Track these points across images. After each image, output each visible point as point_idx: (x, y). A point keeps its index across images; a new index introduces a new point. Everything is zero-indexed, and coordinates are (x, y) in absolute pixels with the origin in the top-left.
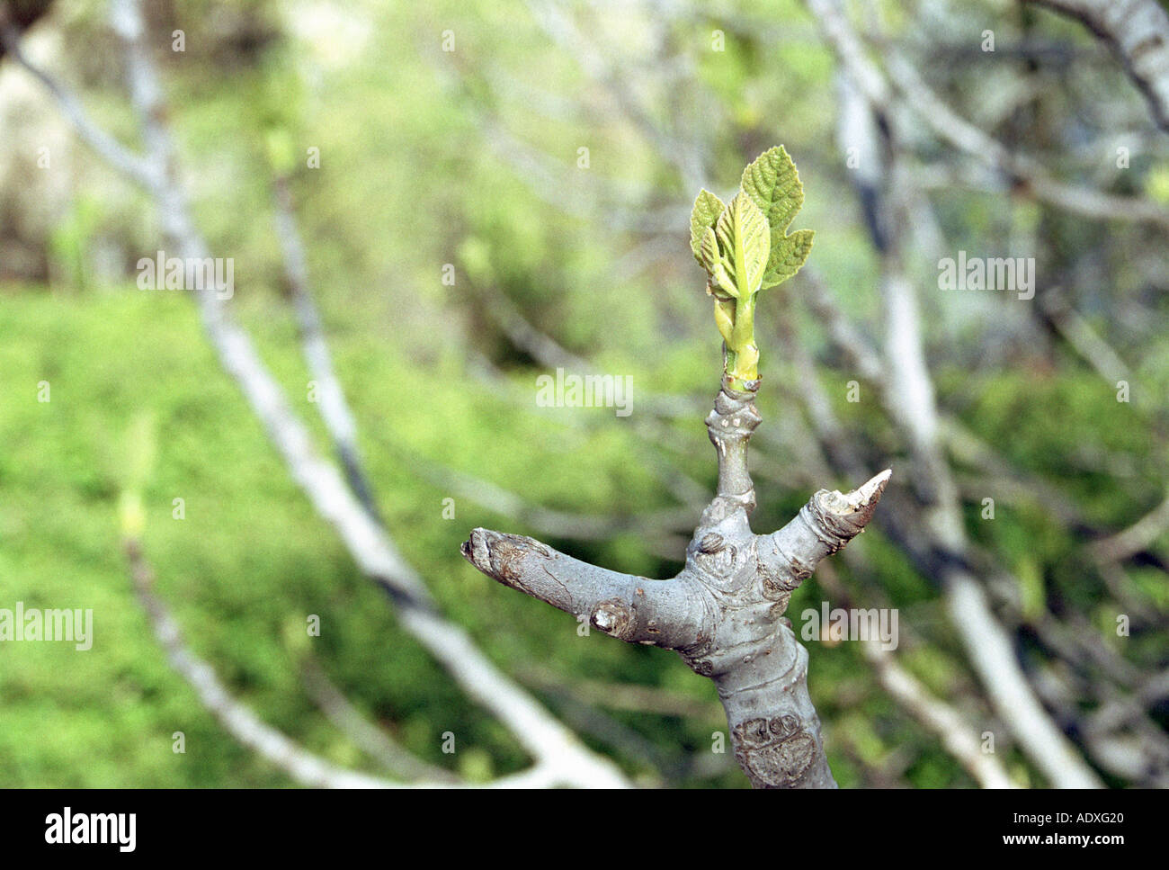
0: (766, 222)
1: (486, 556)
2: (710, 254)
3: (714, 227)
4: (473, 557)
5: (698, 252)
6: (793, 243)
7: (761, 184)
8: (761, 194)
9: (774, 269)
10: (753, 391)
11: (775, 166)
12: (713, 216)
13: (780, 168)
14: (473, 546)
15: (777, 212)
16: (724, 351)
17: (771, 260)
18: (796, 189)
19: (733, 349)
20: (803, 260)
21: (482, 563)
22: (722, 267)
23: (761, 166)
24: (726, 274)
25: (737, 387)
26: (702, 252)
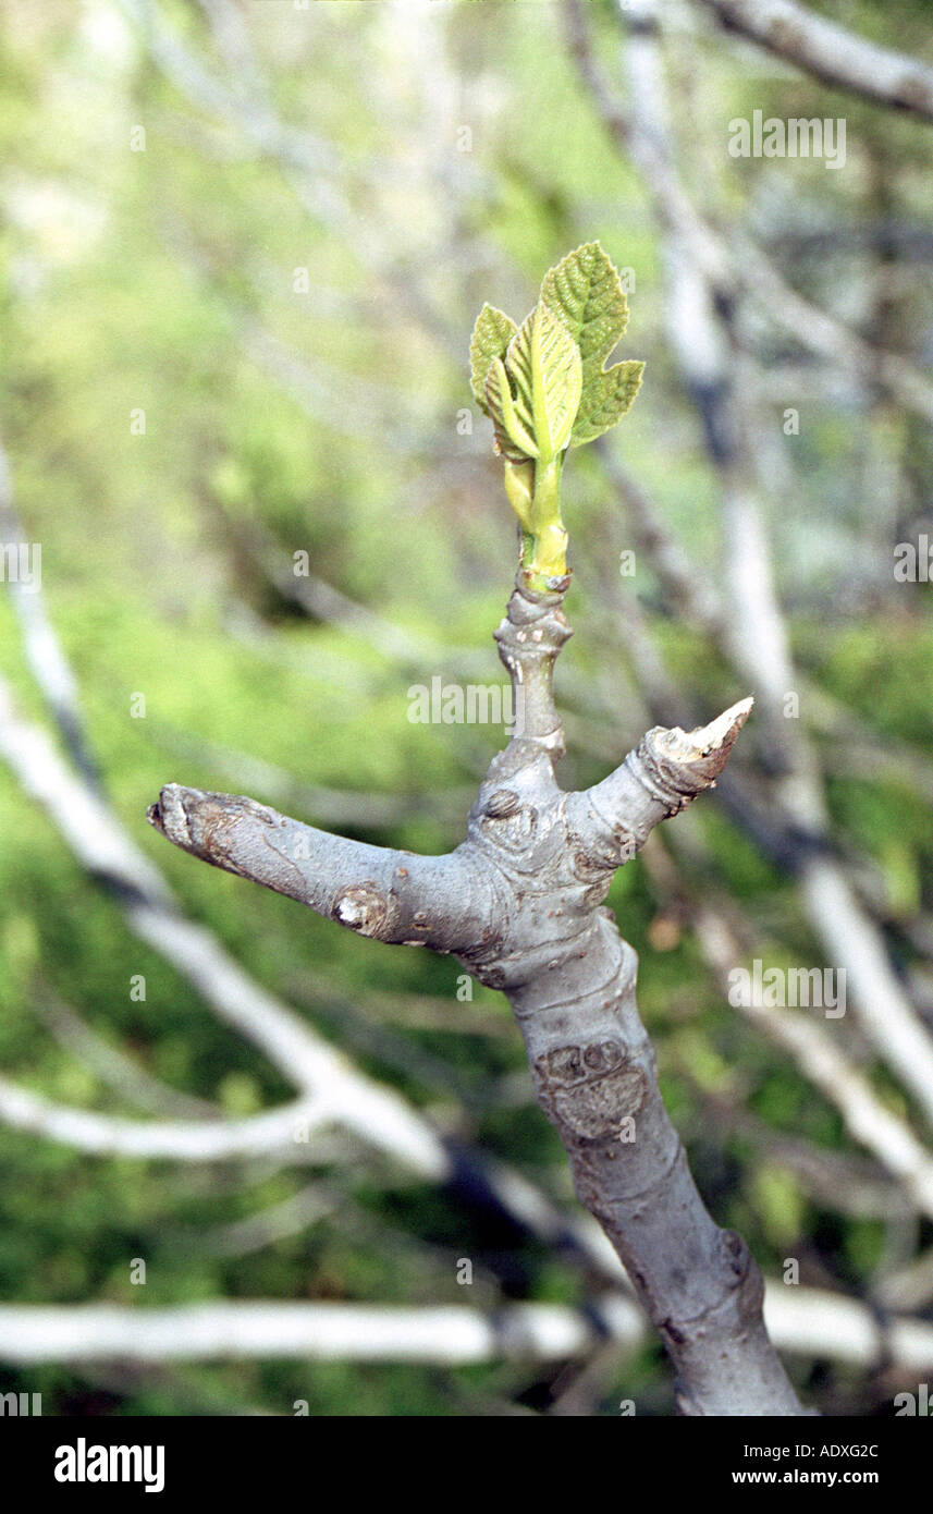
0: (575, 350)
1: (182, 823)
2: (498, 395)
3: (503, 358)
4: (163, 825)
5: (481, 396)
6: (614, 381)
7: (568, 296)
8: (568, 311)
9: (587, 418)
10: (561, 592)
11: (587, 270)
12: (500, 343)
13: (594, 273)
14: (164, 809)
15: (592, 337)
16: (519, 535)
17: (583, 405)
18: (617, 303)
19: (531, 531)
20: (627, 403)
21: (177, 834)
22: (515, 417)
23: (567, 270)
24: (520, 425)
25: (539, 585)
26: (486, 394)
